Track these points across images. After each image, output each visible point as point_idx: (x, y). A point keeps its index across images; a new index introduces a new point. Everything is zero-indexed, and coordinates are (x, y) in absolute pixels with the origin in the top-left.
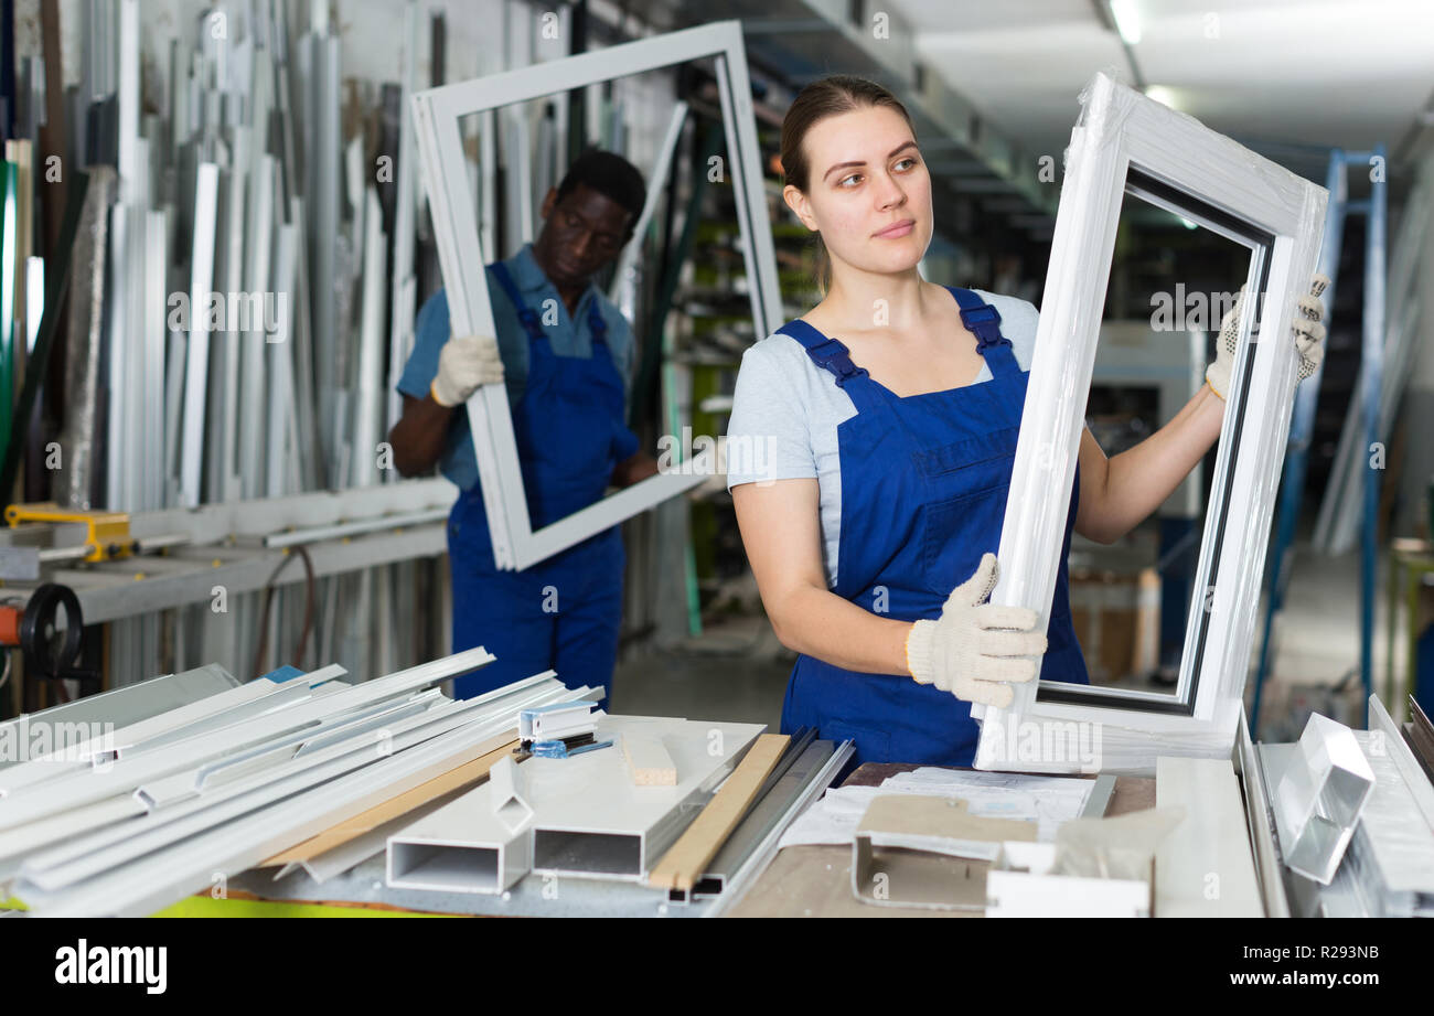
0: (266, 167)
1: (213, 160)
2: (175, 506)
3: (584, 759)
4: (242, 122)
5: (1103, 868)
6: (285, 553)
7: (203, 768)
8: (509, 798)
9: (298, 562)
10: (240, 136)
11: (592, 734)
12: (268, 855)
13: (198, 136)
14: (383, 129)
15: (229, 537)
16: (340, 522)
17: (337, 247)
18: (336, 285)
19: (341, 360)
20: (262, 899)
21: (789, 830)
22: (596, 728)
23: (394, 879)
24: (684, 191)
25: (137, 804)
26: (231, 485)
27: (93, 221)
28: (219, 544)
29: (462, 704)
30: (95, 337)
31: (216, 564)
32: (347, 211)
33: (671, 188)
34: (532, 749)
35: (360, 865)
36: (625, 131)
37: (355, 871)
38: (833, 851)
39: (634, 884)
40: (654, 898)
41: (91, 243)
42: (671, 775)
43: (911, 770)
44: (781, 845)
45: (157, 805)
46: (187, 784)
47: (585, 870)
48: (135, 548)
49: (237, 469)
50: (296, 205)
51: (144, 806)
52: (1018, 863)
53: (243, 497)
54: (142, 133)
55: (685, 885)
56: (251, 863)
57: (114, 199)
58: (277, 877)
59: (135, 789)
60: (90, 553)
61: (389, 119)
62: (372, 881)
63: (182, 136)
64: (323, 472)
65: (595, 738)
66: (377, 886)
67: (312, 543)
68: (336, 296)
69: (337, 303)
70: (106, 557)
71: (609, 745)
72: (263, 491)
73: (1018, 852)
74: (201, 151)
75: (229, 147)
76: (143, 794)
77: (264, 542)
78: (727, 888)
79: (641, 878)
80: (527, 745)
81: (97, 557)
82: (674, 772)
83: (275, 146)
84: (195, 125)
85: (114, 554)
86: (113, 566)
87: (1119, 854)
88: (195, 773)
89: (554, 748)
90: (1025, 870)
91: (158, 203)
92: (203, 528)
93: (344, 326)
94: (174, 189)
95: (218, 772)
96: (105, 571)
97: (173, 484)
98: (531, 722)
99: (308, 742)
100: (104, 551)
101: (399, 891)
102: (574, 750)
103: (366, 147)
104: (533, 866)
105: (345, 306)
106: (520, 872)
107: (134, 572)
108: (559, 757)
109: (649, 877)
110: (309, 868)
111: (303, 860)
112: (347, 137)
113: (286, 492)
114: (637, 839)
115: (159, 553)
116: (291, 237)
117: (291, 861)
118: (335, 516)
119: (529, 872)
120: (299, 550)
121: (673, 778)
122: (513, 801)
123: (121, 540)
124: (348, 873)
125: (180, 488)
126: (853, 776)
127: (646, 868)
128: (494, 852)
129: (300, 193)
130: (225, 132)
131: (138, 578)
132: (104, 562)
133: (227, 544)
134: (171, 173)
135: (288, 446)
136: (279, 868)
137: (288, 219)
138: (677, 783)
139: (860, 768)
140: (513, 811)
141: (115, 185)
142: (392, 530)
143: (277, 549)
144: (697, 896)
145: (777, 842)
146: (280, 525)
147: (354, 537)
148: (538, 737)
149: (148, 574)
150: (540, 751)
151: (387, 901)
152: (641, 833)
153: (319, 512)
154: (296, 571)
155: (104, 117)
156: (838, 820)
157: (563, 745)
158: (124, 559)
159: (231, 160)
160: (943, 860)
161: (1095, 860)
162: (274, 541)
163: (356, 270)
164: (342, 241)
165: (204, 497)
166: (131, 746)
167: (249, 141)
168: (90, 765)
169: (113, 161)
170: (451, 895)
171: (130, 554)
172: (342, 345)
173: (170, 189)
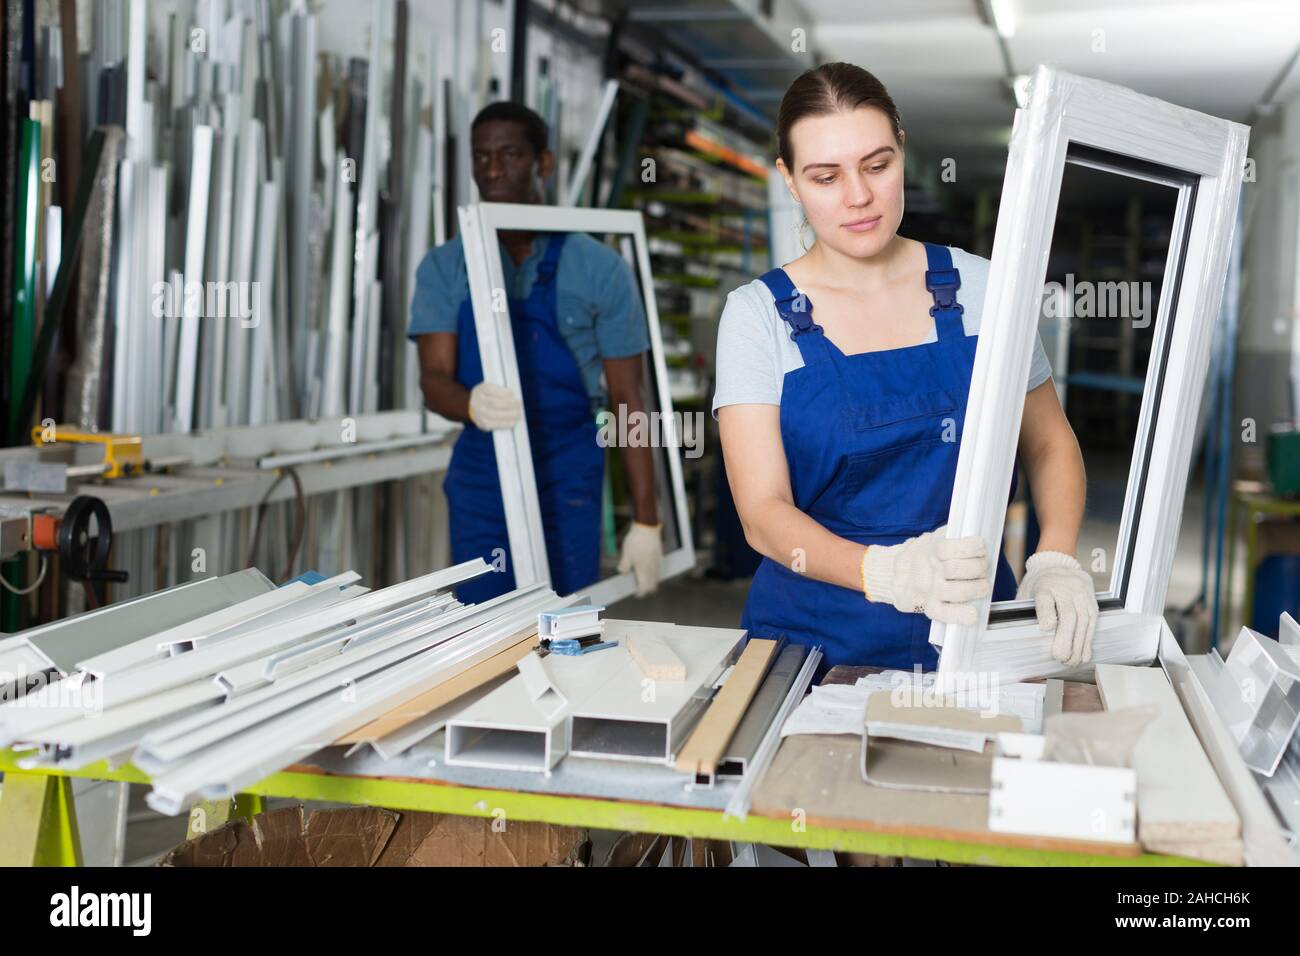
0: (254, 129)
1: (207, 123)
2: (170, 430)
3: (594, 657)
4: (232, 88)
5: (1089, 757)
6: (277, 474)
7: (273, 657)
8: (545, 689)
9: (289, 482)
10: (231, 102)
11: (599, 635)
12: (339, 735)
13: (194, 101)
14: (350, 98)
15: (223, 459)
16: (317, 448)
17: (312, 204)
18: (310, 238)
19: (314, 305)
20: (328, 774)
21: (788, 721)
22: (603, 630)
23: (451, 758)
24: (610, 162)
25: (216, 689)
26: (219, 413)
27: (105, 175)
28: (214, 465)
29: (473, 608)
30: (104, 279)
31: (219, 482)
32: (319, 172)
33: (598, 158)
34: (551, 647)
35: (417, 745)
36: (560, 105)
37: (413, 750)
38: (831, 739)
39: (662, 767)
40: (679, 779)
41: (103, 194)
42: (681, 671)
43: (878, 672)
44: (783, 734)
45: (236, 689)
46: (258, 671)
47: (616, 752)
48: (147, 467)
49: (224, 400)
50: (278, 165)
51: (223, 690)
52: (1010, 751)
53: (229, 424)
54: (146, 97)
55: (708, 769)
56: (327, 742)
57: (122, 155)
58: (348, 754)
59: (214, 675)
60: (109, 469)
61: (356, 91)
62: (428, 760)
63: (178, 101)
64: (296, 404)
65: (602, 639)
66: (432, 763)
67: (299, 465)
68: (310, 247)
69: (310, 252)
70: (122, 473)
71: (615, 644)
72: (245, 420)
73: (1008, 741)
74: (195, 114)
75: (221, 110)
76: (222, 679)
77: (258, 463)
78: (748, 772)
79: (668, 760)
80: (546, 643)
81: (114, 474)
82: (683, 669)
83: (261, 112)
84: (190, 91)
85: (128, 471)
86: (127, 482)
87: (1101, 746)
88: (266, 661)
89: (570, 646)
90: (1018, 757)
91: (159, 158)
92: (201, 451)
93: (317, 274)
94: (173, 149)
95: (286, 661)
96: (121, 486)
97: (168, 411)
98: (550, 623)
99: (355, 637)
100: (120, 469)
101: (453, 768)
102: (587, 648)
103: (336, 114)
104: (570, 747)
105: (318, 255)
106: (561, 753)
107: (149, 488)
108: (574, 654)
109: (676, 760)
110: (377, 747)
111: (372, 739)
112: (320, 106)
113: (265, 421)
114: (663, 726)
115: (164, 471)
116: (272, 193)
117: (359, 740)
118: (313, 443)
119: (567, 754)
120: (288, 471)
121: (683, 674)
122: (550, 691)
123: (136, 460)
124: (406, 752)
125: (174, 414)
126: (828, 676)
127: (671, 752)
128: (542, 736)
129: (279, 154)
130: (217, 97)
131: (154, 493)
132: (119, 478)
133: (222, 464)
134: (169, 133)
135: (267, 380)
136: (349, 746)
137: (269, 177)
138: (686, 678)
139: (833, 670)
140: (549, 700)
141: (123, 144)
142: (366, 455)
143: (270, 470)
144: (720, 777)
145: (780, 732)
146: (268, 450)
147: (335, 461)
148: (556, 636)
149: (162, 490)
150: (558, 649)
151: (442, 777)
152: (667, 720)
153: (298, 438)
154: (287, 490)
155: (114, 83)
156: (829, 714)
157: (578, 644)
158: (137, 476)
159: (222, 123)
160: (928, 749)
161: (1080, 749)
162: (266, 463)
163: (327, 226)
164: (316, 198)
165: (195, 424)
166: (204, 637)
167: (238, 106)
168: (168, 655)
169: (122, 121)
170: (498, 772)
171: (141, 471)
172: (315, 291)
173: (168, 148)
